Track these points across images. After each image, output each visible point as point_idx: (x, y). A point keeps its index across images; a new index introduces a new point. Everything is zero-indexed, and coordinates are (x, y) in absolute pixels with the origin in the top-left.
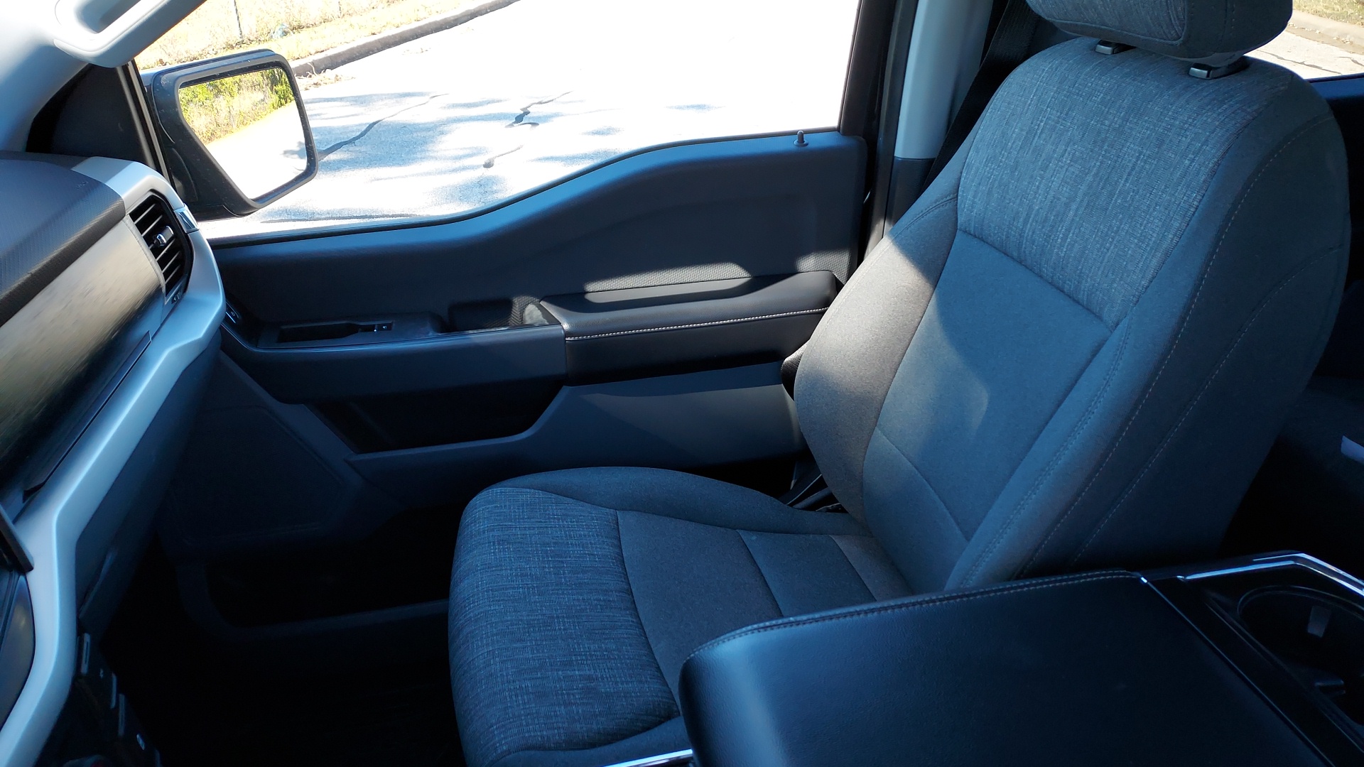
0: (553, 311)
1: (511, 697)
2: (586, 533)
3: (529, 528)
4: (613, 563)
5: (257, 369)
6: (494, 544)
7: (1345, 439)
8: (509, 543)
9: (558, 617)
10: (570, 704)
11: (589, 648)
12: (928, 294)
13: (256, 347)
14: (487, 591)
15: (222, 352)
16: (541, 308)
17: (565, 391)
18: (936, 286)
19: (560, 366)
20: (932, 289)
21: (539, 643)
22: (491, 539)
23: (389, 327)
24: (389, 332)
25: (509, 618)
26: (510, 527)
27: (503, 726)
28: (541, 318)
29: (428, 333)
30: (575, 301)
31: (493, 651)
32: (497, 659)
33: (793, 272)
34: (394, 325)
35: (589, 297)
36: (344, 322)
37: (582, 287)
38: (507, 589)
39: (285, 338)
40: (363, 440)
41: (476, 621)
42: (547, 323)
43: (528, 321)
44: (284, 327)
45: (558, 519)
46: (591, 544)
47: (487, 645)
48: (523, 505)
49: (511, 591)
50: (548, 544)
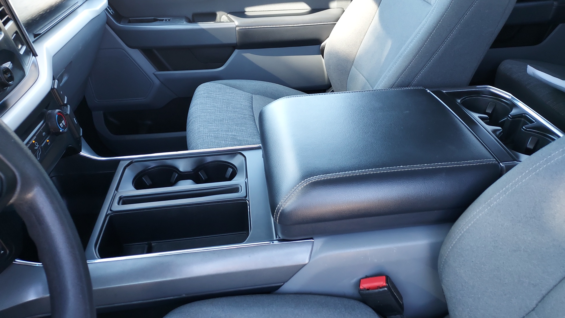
0: (232, 17)
1: (206, 137)
2: (240, 98)
3: (218, 95)
4: (248, 108)
5: (120, 33)
6: (205, 97)
7: (528, 66)
8: (210, 98)
9: (225, 119)
10: (227, 141)
11: (236, 128)
12: (376, 10)
13: (120, 24)
14: (201, 110)
15: (107, 25)
16: (227, 16)
17: (236, 51)
18: (379, 6)
19: (234, 40)
20: (377, 8)
21: (218, 125)
22: (204, 96)
23: (169, 20)
24: (169, 22)
25: (208, 117)
26: (212, 94)
27: (202, 144)
28: (227, 20)
29: (184, 22)
30: (241, 14)
31: (201, 125)
32: (202, 127)
33: (328, 8)
34: (171, 19)
35: (246, 13)
36: (153, 18)
37: (244, 9)
38: (208, 110)
39: (130, 22)
40: (160, 67)
41: (196, 118)
42: (229, 21)
43: (222, 20)
44: (130, 19)
45: (230, 93)
46: (241, 101)
47: (199, 124)
48: (217, 88)
49: (209, 110)
50: (225, 100)
